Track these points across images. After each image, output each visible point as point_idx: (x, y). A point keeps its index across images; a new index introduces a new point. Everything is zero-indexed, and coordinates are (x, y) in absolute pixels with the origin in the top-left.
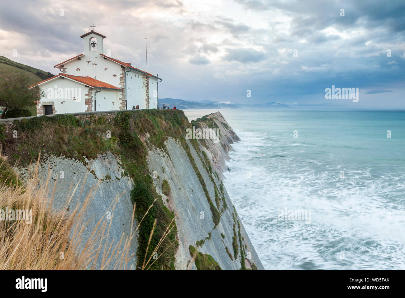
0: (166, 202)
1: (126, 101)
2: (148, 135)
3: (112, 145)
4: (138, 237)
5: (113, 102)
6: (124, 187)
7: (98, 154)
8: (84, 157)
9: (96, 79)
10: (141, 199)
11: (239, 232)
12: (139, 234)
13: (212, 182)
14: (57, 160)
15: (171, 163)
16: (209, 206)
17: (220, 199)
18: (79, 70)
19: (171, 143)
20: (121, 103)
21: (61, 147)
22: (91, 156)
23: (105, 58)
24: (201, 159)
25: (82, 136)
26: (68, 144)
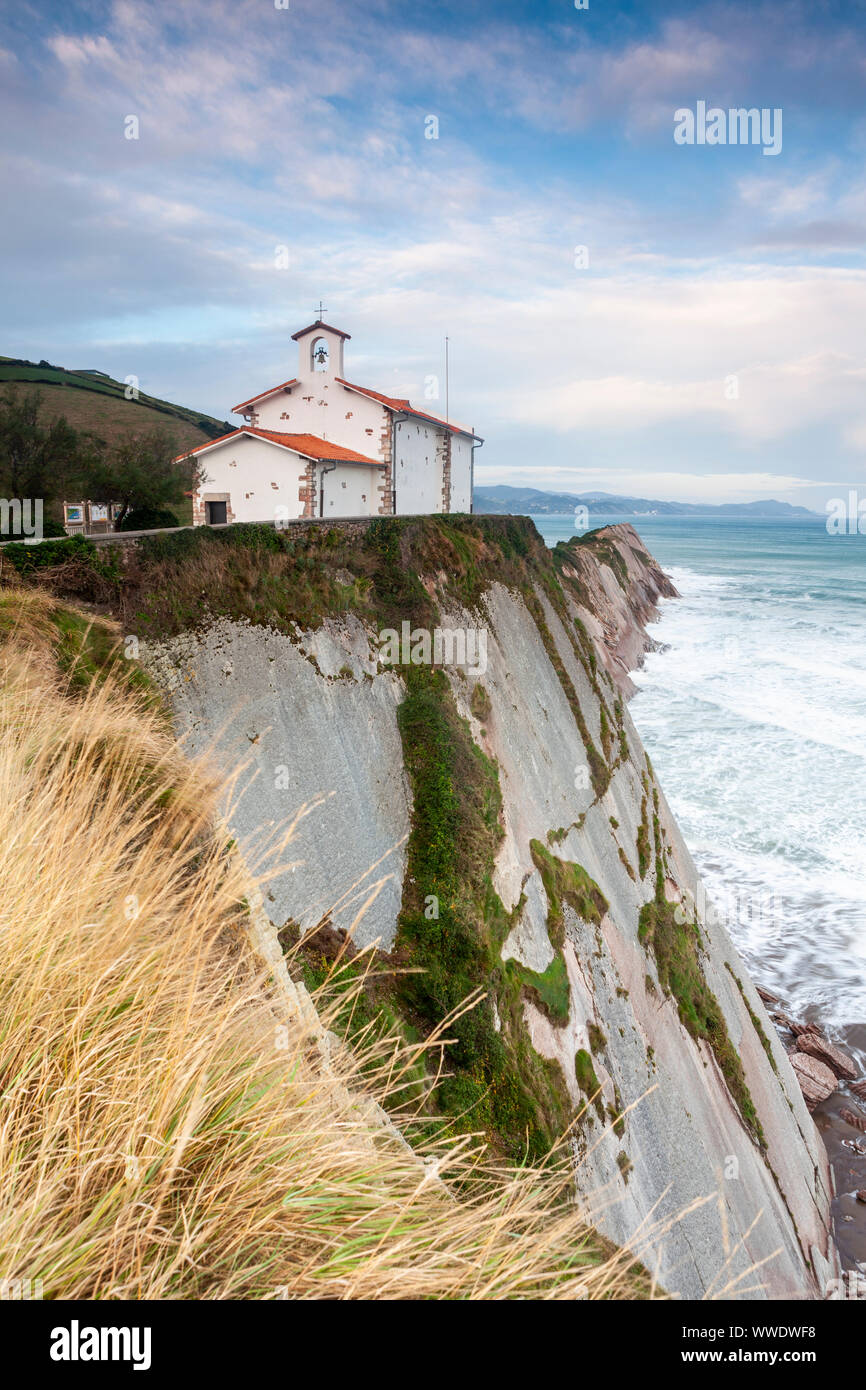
0: (480, 737)
1: (394, 492)
2: (443, 576)
3: (357, 598)
4: (410, 812)
5: (364, 497)
6: (383, 696)
7: (324, 619)
8: (293, 623)
9: (327, 439)
10: (421, 725)
11: (655, 817)
12: (415, 804)
13: (595, 695)
14: (232, 628)
15: (496, 645)
16: (584, 750)
17: (612, 736)
18: (288, 417)
19: (498, 597)
20: (382, 499)
21: (242, 601)
22: (310, 624)
23: (349, 388)
24: (572, 639)
25: (289, 575)
26: (257, 591)
